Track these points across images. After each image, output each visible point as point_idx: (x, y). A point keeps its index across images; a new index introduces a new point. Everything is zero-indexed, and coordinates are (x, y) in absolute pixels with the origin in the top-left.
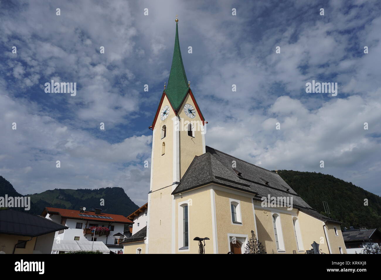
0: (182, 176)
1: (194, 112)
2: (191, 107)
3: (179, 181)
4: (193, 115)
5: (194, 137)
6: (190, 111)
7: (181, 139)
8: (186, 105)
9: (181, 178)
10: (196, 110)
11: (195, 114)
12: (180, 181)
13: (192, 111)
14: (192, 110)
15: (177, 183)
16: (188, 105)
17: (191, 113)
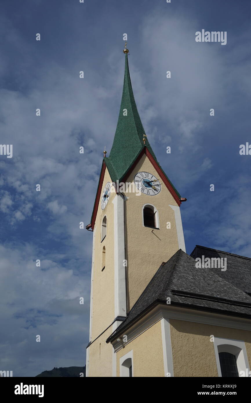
0: (132, 305)
1: (158, 185)
2: (150, 176)
3: (125, 315)
4: (155, 190)
5: (158, 229)
6: (148, 184)
7: (128, 233)
8: (138, 175)
9: (131, 309)
10: (161, 180)
11: (159, 188)
12: (128, 314)
13: (153, 184)
14: (153, 181)
15: (120, 318)
16: (143, 173)
17: (151, 186)
